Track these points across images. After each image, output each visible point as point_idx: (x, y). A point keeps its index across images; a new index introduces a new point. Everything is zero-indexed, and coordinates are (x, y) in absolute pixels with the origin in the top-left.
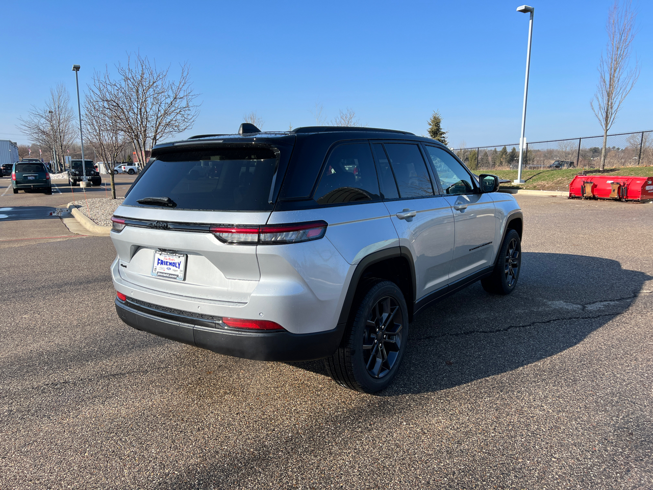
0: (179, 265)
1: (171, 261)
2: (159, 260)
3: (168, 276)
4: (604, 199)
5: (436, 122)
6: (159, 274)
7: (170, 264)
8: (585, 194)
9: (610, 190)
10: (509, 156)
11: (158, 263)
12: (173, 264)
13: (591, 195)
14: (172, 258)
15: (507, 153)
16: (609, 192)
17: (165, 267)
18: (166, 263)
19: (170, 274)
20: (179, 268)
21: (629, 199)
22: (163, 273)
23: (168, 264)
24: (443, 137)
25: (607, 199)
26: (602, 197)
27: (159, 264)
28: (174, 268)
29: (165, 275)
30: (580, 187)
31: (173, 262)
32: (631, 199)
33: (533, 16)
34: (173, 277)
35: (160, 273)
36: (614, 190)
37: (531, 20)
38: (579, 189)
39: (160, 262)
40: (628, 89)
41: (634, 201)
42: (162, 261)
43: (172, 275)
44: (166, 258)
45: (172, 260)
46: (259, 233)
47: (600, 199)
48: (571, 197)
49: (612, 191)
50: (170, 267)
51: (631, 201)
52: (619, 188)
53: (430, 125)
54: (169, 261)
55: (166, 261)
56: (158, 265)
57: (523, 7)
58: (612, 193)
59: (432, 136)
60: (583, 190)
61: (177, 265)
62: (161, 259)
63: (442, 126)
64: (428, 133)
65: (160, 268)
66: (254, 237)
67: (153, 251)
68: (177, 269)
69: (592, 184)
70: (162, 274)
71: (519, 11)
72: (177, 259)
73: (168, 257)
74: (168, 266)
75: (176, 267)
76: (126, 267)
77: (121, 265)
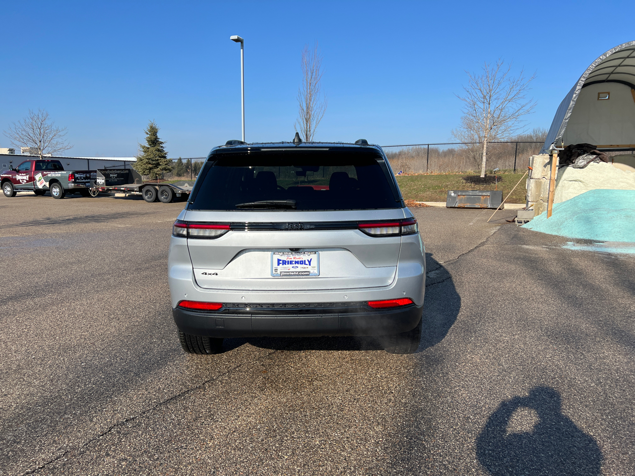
0: (310, 262)
1: (297, 260)
2: (279, 260)
3: (296, 274)
5: (153, 131)
6: (282, 274)
7: (297, 262)
10: (185, 167)
11: (279, 264)
12: (302, 262)
14: (298, 257)
15: (182, 164)
17: (290, 266)
18: (291, 263)
19: (299, 272)
20: (310, 265)
22: (288, 272)
23: (294, 263)
24: (162, 147)
27: (281, 265)
28: (303, 266)
29: (292, 274)
31: (299, 260)
33: (243, 46)
34: (304, 274)
35: (285, 272)
37: (242, 50)
39: (281, 262)
40: (319, 118)
42: (283, 261)
43: (302, 272)
44: (290, 257)
46: (400, 226)
50: (297, 265)
53: (147, 134)
54: (294, 260)
55: (289, 260)
56: (278, 265)
57: (235, 37)
59: (150, 145)
61: (307, 262)
63: (159, 135)
64: (147, 142)
65: (281, 268)
66: (396, 230)
67: (269, 253)
68: (308, 266)
71: (232, 40)
72: (304, 257)
73: (292, 257)
74: (294, 265)
75: (305, 264)
76: (217, 274)
77: (203, 274)
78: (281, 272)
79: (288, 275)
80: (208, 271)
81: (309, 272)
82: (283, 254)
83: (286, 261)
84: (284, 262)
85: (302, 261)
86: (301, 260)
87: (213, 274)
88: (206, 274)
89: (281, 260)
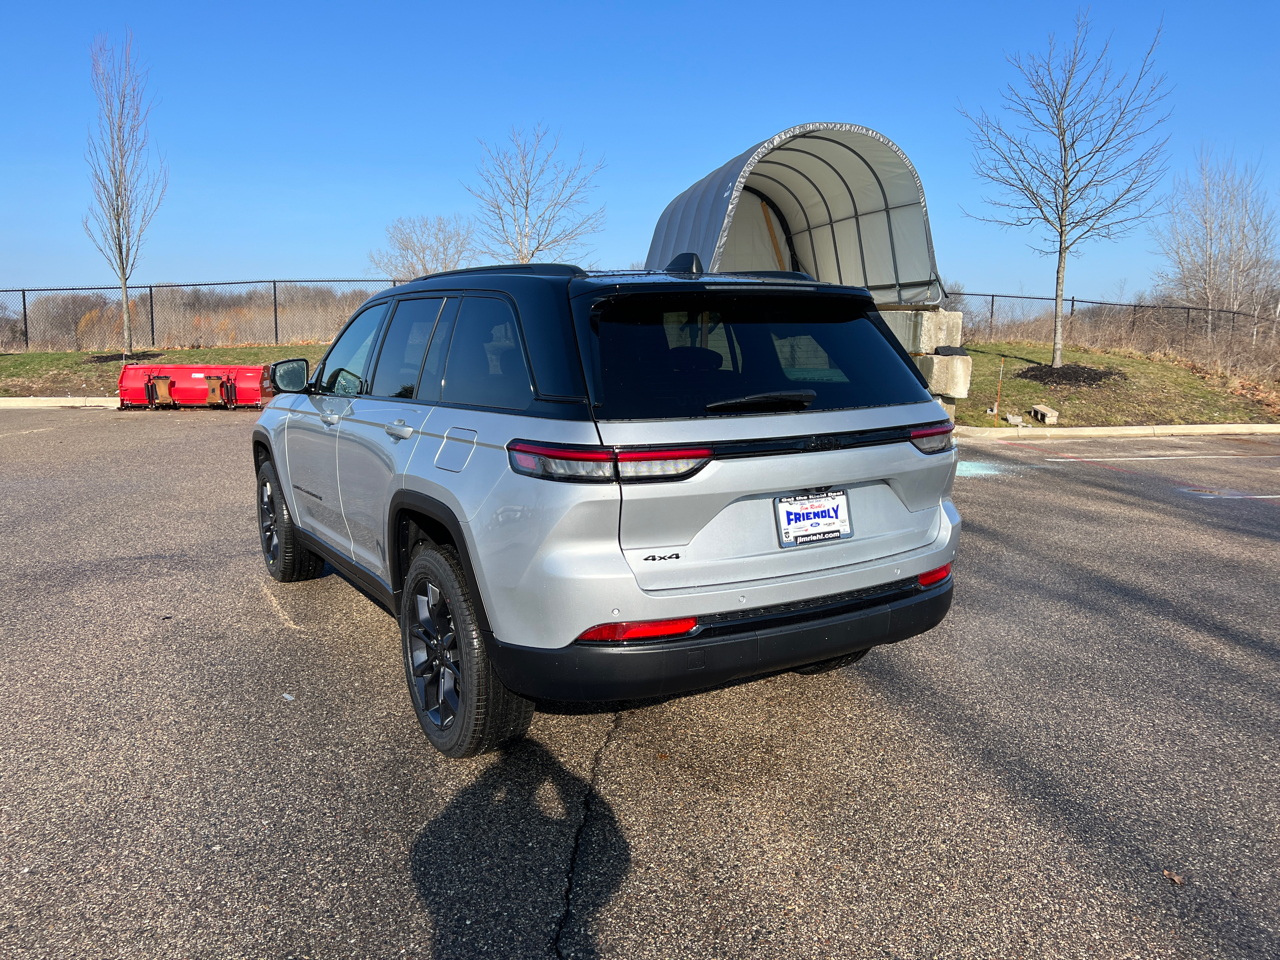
0: (836, 512)
1: (815, 511)
2: (789, 514)
3: (821, 537)
4: (191, 407)
6: (800, 540)
7: (816, 515)
8: (157, 398)
9: (207, 390)
11: (790, 520)
12: (824, 514)
13: (169, 400)
14: (816, 504)
16: (204, 393)
17: (807, 523)
18: (807, 516)
19: (824, 534)
20: (837, 517)
21: (239, 404)
22: (808, 536)
23: (812, 516)
25: (198, 407)
26: (188, 404)
27: (793, 522)
28: (827, 520)
29: (814, 538)
30: (143, 386)
31: (820, 510)
32: (243, 404)
34: (832, 537)
35: (803, 536)
36: (213, 391)
38: (142, 389)
39: (792, 517)
41: (249, 407)
42: (796, 514)
43: (829, 533)
44: (804, 506)
45: (819, 507)
47: (185, 407)
48: (124, 407)
49: (210, 391)
50: (817, 520)
51: (243, 407)
52: (222, 386)
54: (812, 511)
55: (805, 512)
56: (789, 524)
58: (211, 395)
60: (151, 391)
61: (832, 513)
62: (793, 511)
65: (794, 530)
68: (834, 520)
69: (169, 381)
70: (807, 539)
72: (826, 503)
73: (807, 504)
74: (813, 521)
75: (830, 517)
76: (677, 557)
77: (646, 559)
78: (796, 538)
79: (807, 541)
80: (658, 553)
81: (838, 531)
82: (795, 500)
83: (799, 514)
84: (798, 517)
85: (824, 511)
86: (823, 509)
87: (670, 557)
88: (654, 559)
89: (791, 514)
